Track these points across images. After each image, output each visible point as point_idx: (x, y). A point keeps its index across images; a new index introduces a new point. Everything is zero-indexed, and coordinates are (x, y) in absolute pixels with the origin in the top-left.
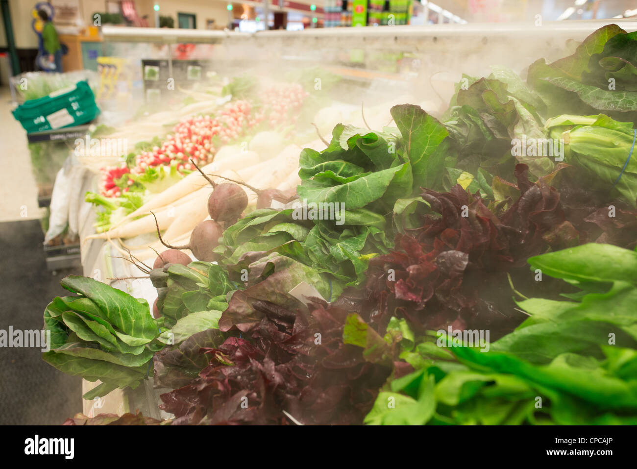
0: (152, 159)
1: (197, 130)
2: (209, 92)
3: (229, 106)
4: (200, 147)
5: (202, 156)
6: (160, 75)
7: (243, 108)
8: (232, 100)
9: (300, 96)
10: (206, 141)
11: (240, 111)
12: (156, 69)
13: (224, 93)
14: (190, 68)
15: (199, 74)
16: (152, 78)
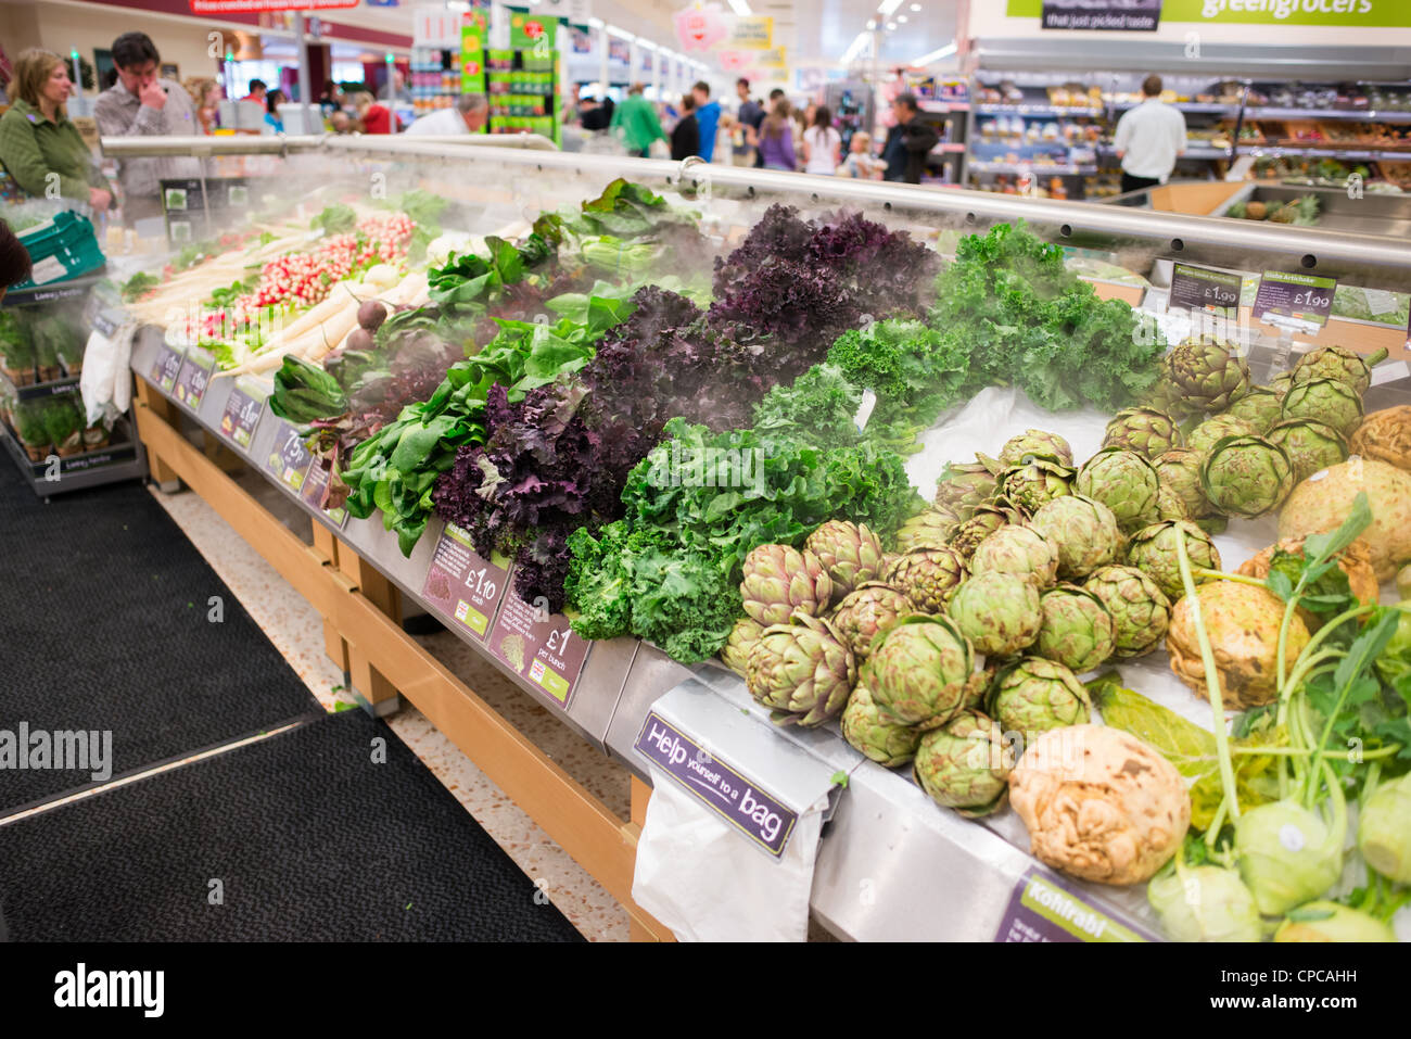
0: (258, 301)
1: (297, 270)
2: (289, 226)
3: (326, 243)
4: (307, 286)
5: (311, 295)
6: (188, 201)
7: (346, 243)
8: (328, 235)
9: (407, 227)
10: (312, 280)
11: (343, 246)
12: (183, 193)
13: (313, 226)
14: (232, 189)
15: (246, 198)
16: (177, 207)
